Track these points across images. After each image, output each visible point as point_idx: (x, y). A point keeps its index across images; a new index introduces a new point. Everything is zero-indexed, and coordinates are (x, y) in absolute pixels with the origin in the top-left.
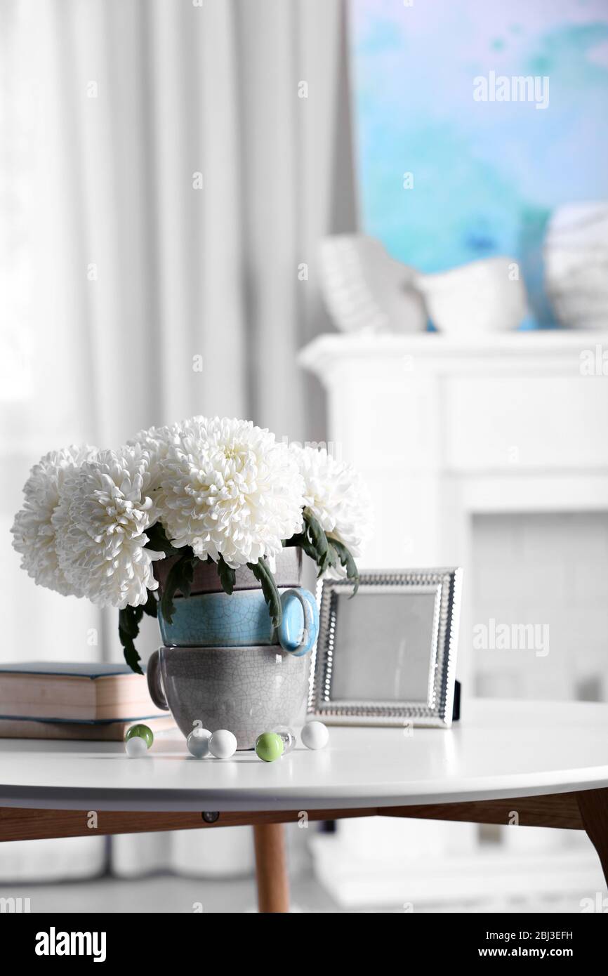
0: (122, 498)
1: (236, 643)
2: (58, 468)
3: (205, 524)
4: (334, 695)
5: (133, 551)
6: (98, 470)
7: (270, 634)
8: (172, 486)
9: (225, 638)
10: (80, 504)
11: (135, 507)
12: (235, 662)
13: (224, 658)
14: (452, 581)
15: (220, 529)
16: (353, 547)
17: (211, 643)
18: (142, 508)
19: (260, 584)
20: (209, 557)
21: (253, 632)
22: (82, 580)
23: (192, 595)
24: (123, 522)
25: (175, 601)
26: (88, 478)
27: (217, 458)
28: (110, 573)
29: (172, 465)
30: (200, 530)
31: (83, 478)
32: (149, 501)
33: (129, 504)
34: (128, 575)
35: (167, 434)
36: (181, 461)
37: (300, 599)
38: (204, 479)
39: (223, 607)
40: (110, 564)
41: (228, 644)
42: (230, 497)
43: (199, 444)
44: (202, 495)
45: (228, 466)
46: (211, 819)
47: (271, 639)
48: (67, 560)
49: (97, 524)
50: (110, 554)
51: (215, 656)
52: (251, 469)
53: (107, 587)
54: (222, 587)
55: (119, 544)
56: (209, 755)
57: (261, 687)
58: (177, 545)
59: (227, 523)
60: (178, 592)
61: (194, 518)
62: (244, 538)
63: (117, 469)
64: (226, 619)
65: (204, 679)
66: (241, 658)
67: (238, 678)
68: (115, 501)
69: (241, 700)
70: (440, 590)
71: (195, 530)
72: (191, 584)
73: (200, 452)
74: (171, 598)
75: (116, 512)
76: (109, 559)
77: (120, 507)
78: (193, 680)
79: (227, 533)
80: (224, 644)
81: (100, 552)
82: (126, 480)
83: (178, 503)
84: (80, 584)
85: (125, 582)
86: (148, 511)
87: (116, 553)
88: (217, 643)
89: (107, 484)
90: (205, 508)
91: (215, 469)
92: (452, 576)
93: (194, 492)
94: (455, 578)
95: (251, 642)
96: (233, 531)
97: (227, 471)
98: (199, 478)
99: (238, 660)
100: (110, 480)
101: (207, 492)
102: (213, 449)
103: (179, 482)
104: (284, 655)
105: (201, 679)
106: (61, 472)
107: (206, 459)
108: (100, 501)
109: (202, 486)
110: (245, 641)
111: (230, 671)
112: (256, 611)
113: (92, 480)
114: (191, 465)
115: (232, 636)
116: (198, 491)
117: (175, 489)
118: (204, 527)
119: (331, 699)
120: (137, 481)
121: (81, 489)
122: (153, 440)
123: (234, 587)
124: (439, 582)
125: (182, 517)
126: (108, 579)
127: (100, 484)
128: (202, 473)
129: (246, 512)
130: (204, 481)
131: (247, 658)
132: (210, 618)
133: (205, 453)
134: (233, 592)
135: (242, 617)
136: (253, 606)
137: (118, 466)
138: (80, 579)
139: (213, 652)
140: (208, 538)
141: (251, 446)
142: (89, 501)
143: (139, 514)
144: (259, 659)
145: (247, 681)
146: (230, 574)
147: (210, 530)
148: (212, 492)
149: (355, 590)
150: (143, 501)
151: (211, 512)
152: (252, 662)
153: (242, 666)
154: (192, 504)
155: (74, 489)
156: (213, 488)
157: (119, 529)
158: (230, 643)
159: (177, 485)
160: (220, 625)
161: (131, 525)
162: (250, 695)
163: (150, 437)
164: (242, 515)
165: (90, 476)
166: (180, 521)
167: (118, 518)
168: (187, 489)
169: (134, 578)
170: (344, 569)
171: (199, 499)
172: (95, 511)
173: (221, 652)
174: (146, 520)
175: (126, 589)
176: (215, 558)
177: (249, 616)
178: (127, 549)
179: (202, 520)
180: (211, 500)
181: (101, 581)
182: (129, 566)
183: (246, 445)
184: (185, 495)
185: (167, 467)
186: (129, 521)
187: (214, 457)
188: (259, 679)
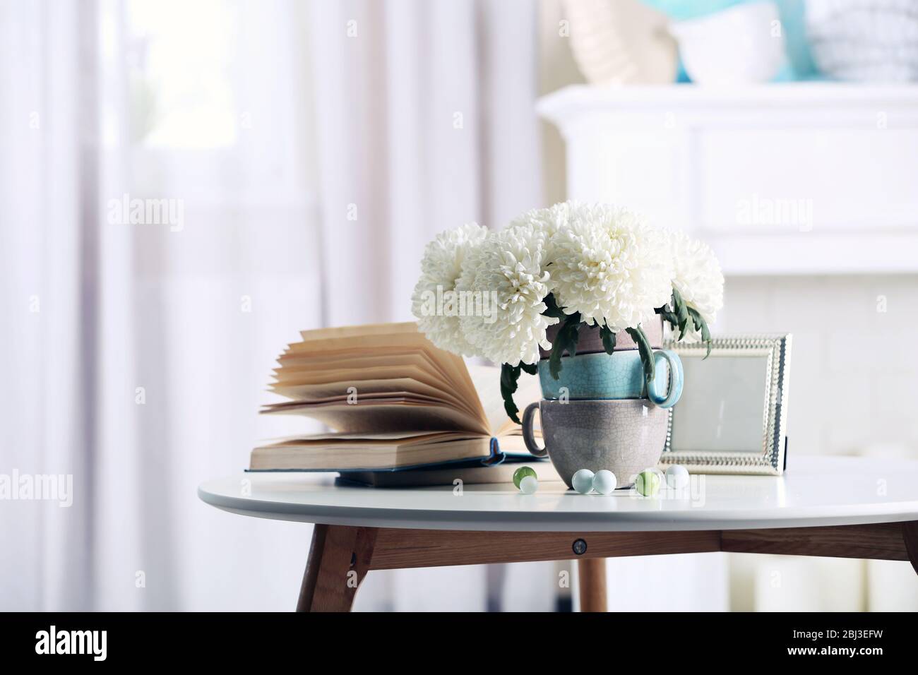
0: (524, 272)
1: (612, 396)
2: (456, 244)
3: (595, 295)
4: (674, 447)
5: (534, 317)
6: (502, 248)
7: (640, 389)
8: (566, 263)
9: (603, 392)
10: (487, 276)
11: (535, 279)
12: (611, 412)
13: (602, 409)
14: (783, 346)
15: (608, 299)
16: (707, 315)
17: (590, 397)
18: (541, 281)
19: (636, 346)
20: (595, 322)
21: (626, 387)
22: (486, 342)
23: (577, 354)
24: (526, 292)
25: (562, 359)
26: (493, 254)
27: (604, 239)
28: (513, 335)
29: (565, 245)
30: (591, 300)
31: (488, 254)
32: (547, 275)
33: (530, 277)
34: (529, 337)
35: (549, 215)
36: (573, 241)
37: (668, 359)
38: (595, 257)
39: (601, 365)
40: (514, 328)
41: (606, 397)
42: (617, 272)
43: (587, 227)
44: (594, 270)
45: (614, 246)
46: (580, 551)
47: (641, 393)
48: (473, 324)
49: (503, 294)
50: (514, 319)
51: (594, 408)
52: (634, 247)
53: (508, 348)
54: (603, 348)
55: (522, 310)
56: (591, 491)
57: (633, 434)
58: (568, 312)
59: (614, 294)
60: (565, 352)
61: (586, 289)
62: (627, 307)
63: (518, 247)
64: (604, 375)
65: (584, 428)
66: (617, 409)
67: (614, 427)
68: (519, 274)
69: (617, 445)
70: (772, 354)
71: (587, 300)
72: (576, 345)
73: (590, 233)
74: (559, 357)
75: (519, 284)
76: (513, 323)
77: (522, 280)
78: (574, 429)
79: (614, 303)
80: (602, 397)
81: (505, 318)
82: (527, 257)
83: (572, 277)
84: (483, 345)
85: (525, 343)
86: (547, 283)
87: (519, 319)
88: (595, 396)
89: (510, 260)
90: (594, 281)
91: (603, 249)
92: (783, 340)
93: (587, 268)
94: (786, 342)
95: (625, 396)
96: (618, 302)
97: (613, 250)
98: (591, 256)
99: (614, 411)
100: (513, 257)
101: (597, 268)
102: (600, 231)
103: (573, 259)
104: (650, 408)
105: (581, 427)
106: (459, 248)
107: (595, 240)
108: (506, 275)
109: (591, 263)
110: (620, 395)
111: (607, 420)
112: (629, 369)
113: (497, 256)
114: (583, 245)
115: (608, 390)
116: (589, 266)
117: (570, 265)
118: (595, 297)
119: (672, 450)
120: (536, 257)
121: (487, 264)
122: (537, 221)
123: (615, 348)
124: (771, 346)
125: (575, 289)
126: (510, 341)
127: (504, 260)
128: (592, 251)
129: (629, 285)
130: (594, 259)
131: (622, 410)
132: (590, 375)
133: (593, 234)
134: (614, 353)
135: (618, 374)
136: (627, 365)
137: (519, 244)
138: (484, 340)
139: (593, 404)
140: (597, 307)
141: (631, 229)
142: (496, 275)
143: (539, 286)
144: (632, 410)
145: (622, 429)
146: (611, 336)
147: (600, 299)
148: (602, 268)
149: (708, 352)
150: (542, 275)
151: (601, 285)
152: (626, 413)
153: (618, 416)
154: (585, 278)
155: (478, 264)
156: (603, 265)
157: (522, 298)
158: (607, 396)
159: (571, 262)
160: (599, 381)
161: (531, 296)
162: (623, 441)
163: (533, 218)
164: (625, 288)
165: (495, 253)
166: (573, 292)
167: (521, 289)
168: (580, 265)
169: (533, 340)
170: (699, 333)
171: (591, 273)
172: (501, 282)
173: (599, 404)
174: (545, 291)
175: (525, 349)
176: (601, 324)
177: (624, 373)
178: (528, 315)
179: (593, 291)
180: (601, 275)
181: (504, 341)
182: (529, 329)
183: (627, 228)
184: (577, 270)
185: (560, 246)
186: (530, 291)
187: (601, 238)
188: (631, 428)
